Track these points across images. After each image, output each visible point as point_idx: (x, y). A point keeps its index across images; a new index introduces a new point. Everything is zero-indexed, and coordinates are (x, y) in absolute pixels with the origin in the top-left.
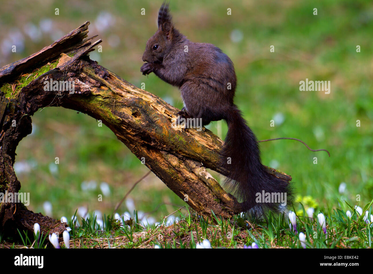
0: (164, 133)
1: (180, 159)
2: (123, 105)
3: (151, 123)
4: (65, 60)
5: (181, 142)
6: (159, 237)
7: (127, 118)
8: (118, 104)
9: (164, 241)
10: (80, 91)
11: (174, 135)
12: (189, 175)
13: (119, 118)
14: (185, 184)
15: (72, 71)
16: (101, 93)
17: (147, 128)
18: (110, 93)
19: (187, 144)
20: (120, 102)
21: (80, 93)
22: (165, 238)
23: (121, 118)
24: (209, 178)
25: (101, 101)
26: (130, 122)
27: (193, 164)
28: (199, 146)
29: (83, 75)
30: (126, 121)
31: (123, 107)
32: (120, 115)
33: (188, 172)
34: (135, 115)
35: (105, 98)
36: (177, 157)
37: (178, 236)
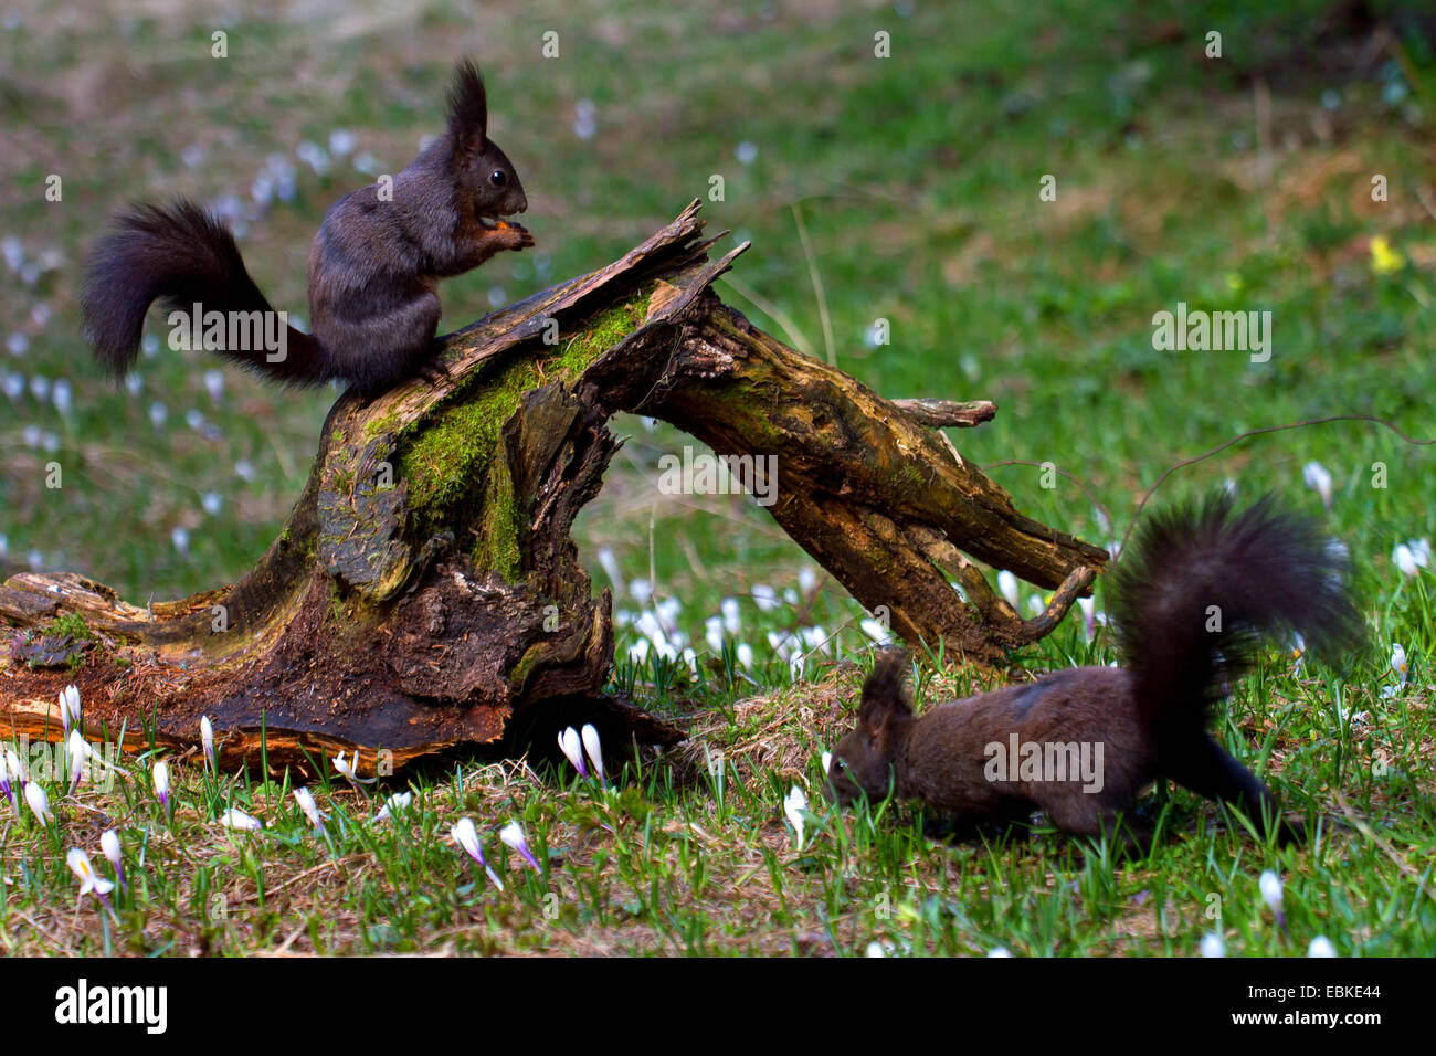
0: (880, 462)
1: (896, 523)
2: (795, 401)
3: (853, 440)
4: (667, 295)
5: (914, 482)
6: (804, 714)
7: (803, 432)
8: (786, 398)
9: (817, 723)
10: (714, 371)
11: (900, 467)
12: (917, 562)
13: (784, 431)
14: (904, 585)
15: (690, 322)
16: (750, 374)
17: (844, 453)
18: (767, 371)
19: (925, 485)
20: (788, 394)
21: (712, 375)
22: (817, 715)
23: (791, 430)
24: (968, 565)
25: (748, 392)
26: (808, 440)
27: (924, 535)
28: (946, 491)
29: (710, 331)
30: (801, 439)
31: (792, 406)
32: (788, 423)
33: (912, 555)
34: (819, 422)
35: (758, 386)
36: (892, 519)
37: (850, 710)
